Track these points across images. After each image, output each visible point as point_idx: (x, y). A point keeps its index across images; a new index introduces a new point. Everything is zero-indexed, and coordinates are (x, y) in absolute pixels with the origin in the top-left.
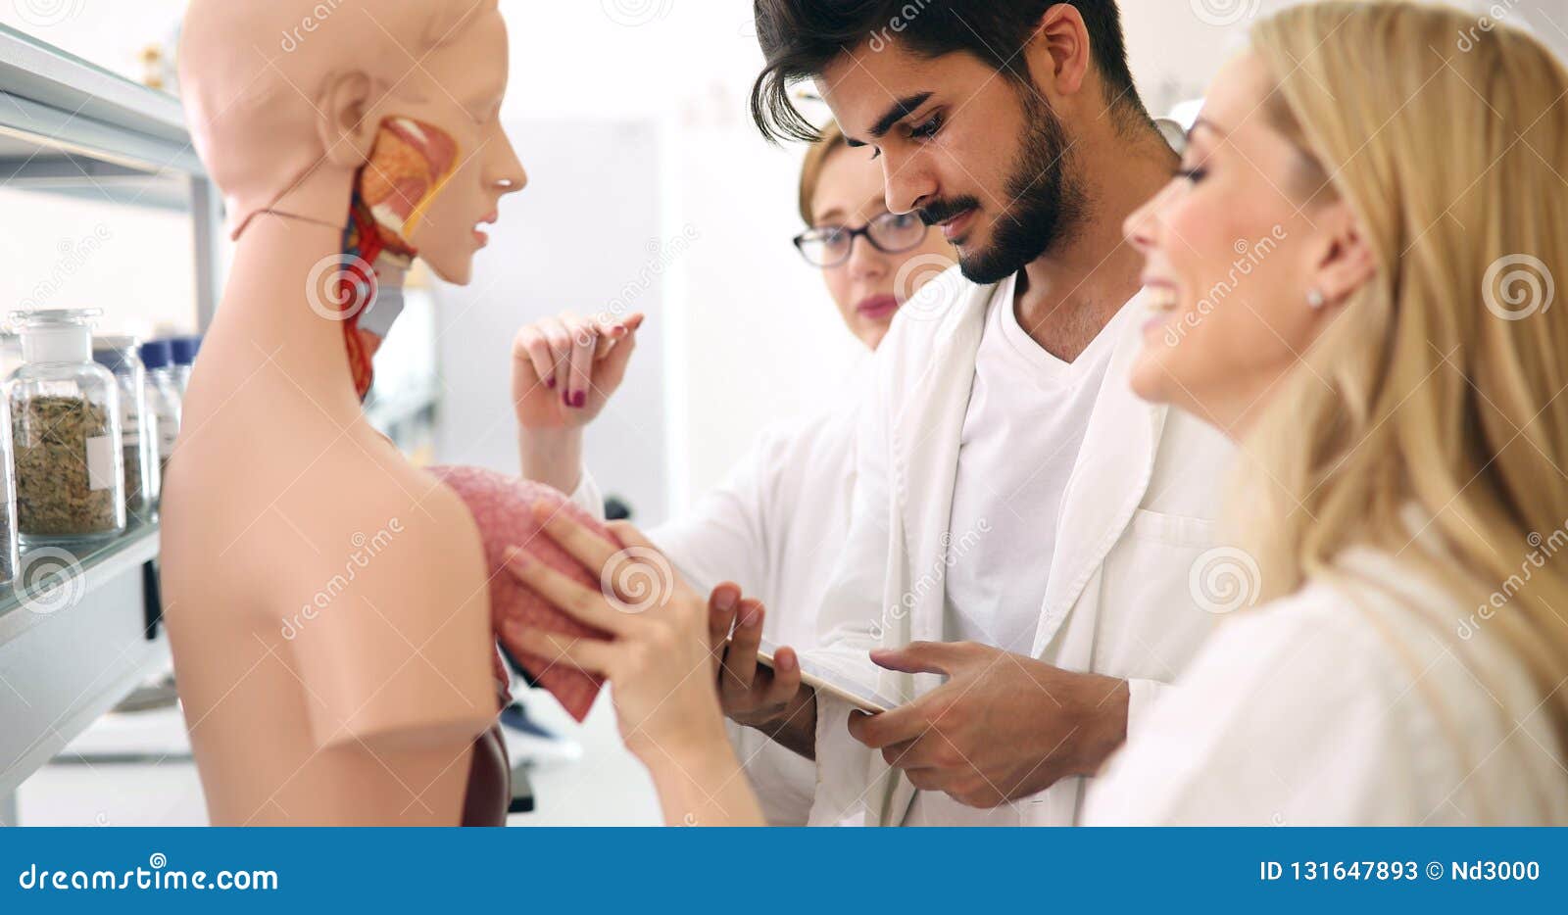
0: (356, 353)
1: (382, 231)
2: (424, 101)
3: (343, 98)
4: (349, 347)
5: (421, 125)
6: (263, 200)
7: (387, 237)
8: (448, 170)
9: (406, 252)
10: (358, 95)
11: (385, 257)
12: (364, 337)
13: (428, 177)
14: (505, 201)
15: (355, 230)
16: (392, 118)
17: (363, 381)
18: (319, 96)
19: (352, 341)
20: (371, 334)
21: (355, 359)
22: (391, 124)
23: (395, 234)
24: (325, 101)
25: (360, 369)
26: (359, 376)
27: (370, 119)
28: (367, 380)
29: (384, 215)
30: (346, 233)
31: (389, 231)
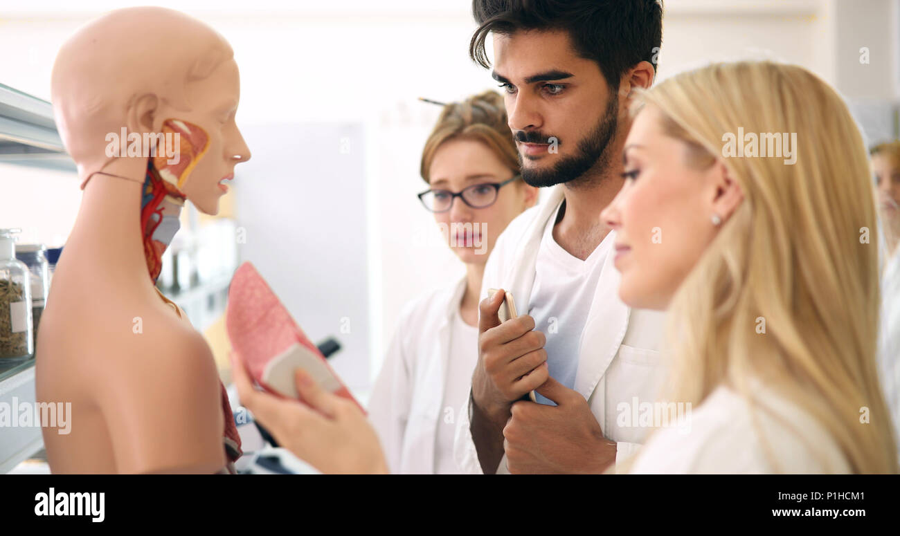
0: (151, 253)
1: (165, 184)
2: (189, 110)
3: (141, 109)
4: (146, 251)
5: (186, 124)
6: (97, 167)
7: (169, 188)
8: (203, 150)
9: (181, 197)
10: (151, 107)
11: (168, 199)
12: (158, 246)
13: (191, 154)
14: (239, 168)
15: (151, 184)
16: (171, 120)
17: (155, 269)
18: (128, 108)
19: (149, 246)
20: (161, 243)
21: (151, 257)
22: (171, 124)
23: (173, 186)
24: (131, 111)
25: (154, 262)
26: (153, 267)
27: (158, 121)
28: (158, 269)
29: (166, 175)
30: (145, 185)
31: (169, 184)
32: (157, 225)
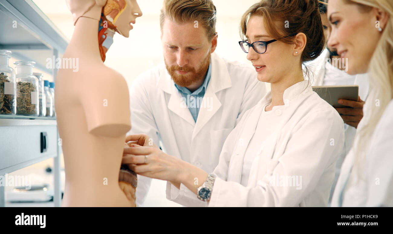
0: (102, 51)
4: (100, 50)
6: (81, 14)
8: (123, 8)
9: (113, 28)
11: (109, 30)
12: (104, 48)
13: (119, 10)
19: (101, 48)
21: (101, 53)
23: (111, 23)
25: (102, 55)
26: (102, 57)
28: (104, 58)
29: (108, 18)
30: (100, 22)
32: (104, 39)
